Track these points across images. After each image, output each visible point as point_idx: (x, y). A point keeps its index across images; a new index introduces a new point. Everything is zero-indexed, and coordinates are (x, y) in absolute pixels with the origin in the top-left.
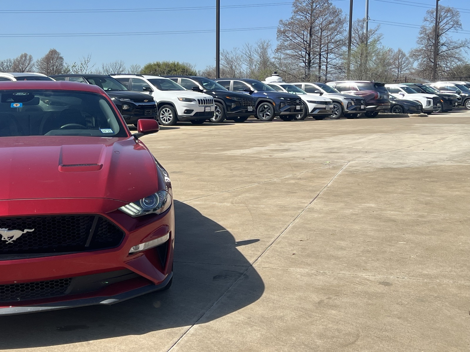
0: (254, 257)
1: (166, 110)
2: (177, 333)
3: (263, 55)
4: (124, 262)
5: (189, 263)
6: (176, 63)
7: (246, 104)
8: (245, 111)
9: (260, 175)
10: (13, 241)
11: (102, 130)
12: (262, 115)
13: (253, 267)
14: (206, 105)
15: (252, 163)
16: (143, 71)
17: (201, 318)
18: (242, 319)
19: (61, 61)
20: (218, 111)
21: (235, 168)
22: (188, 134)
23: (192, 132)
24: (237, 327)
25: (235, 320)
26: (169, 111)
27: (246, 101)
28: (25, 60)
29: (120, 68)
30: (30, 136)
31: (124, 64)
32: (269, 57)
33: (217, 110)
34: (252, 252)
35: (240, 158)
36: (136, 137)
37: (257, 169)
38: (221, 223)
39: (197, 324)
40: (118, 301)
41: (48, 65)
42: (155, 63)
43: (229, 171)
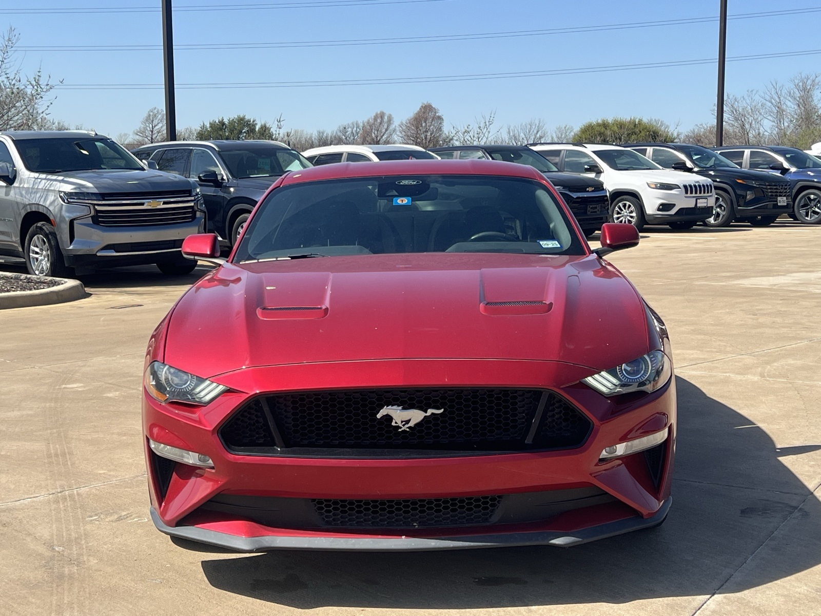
0: (815, 479)
1: (625, 206)
2: (685, 607)
3: (804, 102)
4: (591, 474)
5: (692, 481)
6: (637, 121)
7: (775, 192)
8: (772, 205)
9: (811, 324)
10: (409, 428)
11: (541, 243)
12: (805, 214)
13: (815, 497)
14: (698, 195)
15: (793, 302)
16: (576, 136)
17: (727, 584)
18: (806, 591)
19: (440, 123)
20: (720, 206)
21: (762, 312)
22: (664, 248)
23: (672, 244)
24: (798, 605)
25: (791, 592)
26: (629, 206)
27: (775, 187)
28: (381, 123)
29: (538, 132)
30: (425, 253)
31: (544, 124)
32: (816, 106)
33: (718, 204)
34: (812, 469)
35: (769, 292)
36: (600, 253)
37: (805, 314)
38: (744, 412)
39: (720, 593)
40: (579, 541)
41: (417, 131)
42: (600, 121)
43: (749, 316)
